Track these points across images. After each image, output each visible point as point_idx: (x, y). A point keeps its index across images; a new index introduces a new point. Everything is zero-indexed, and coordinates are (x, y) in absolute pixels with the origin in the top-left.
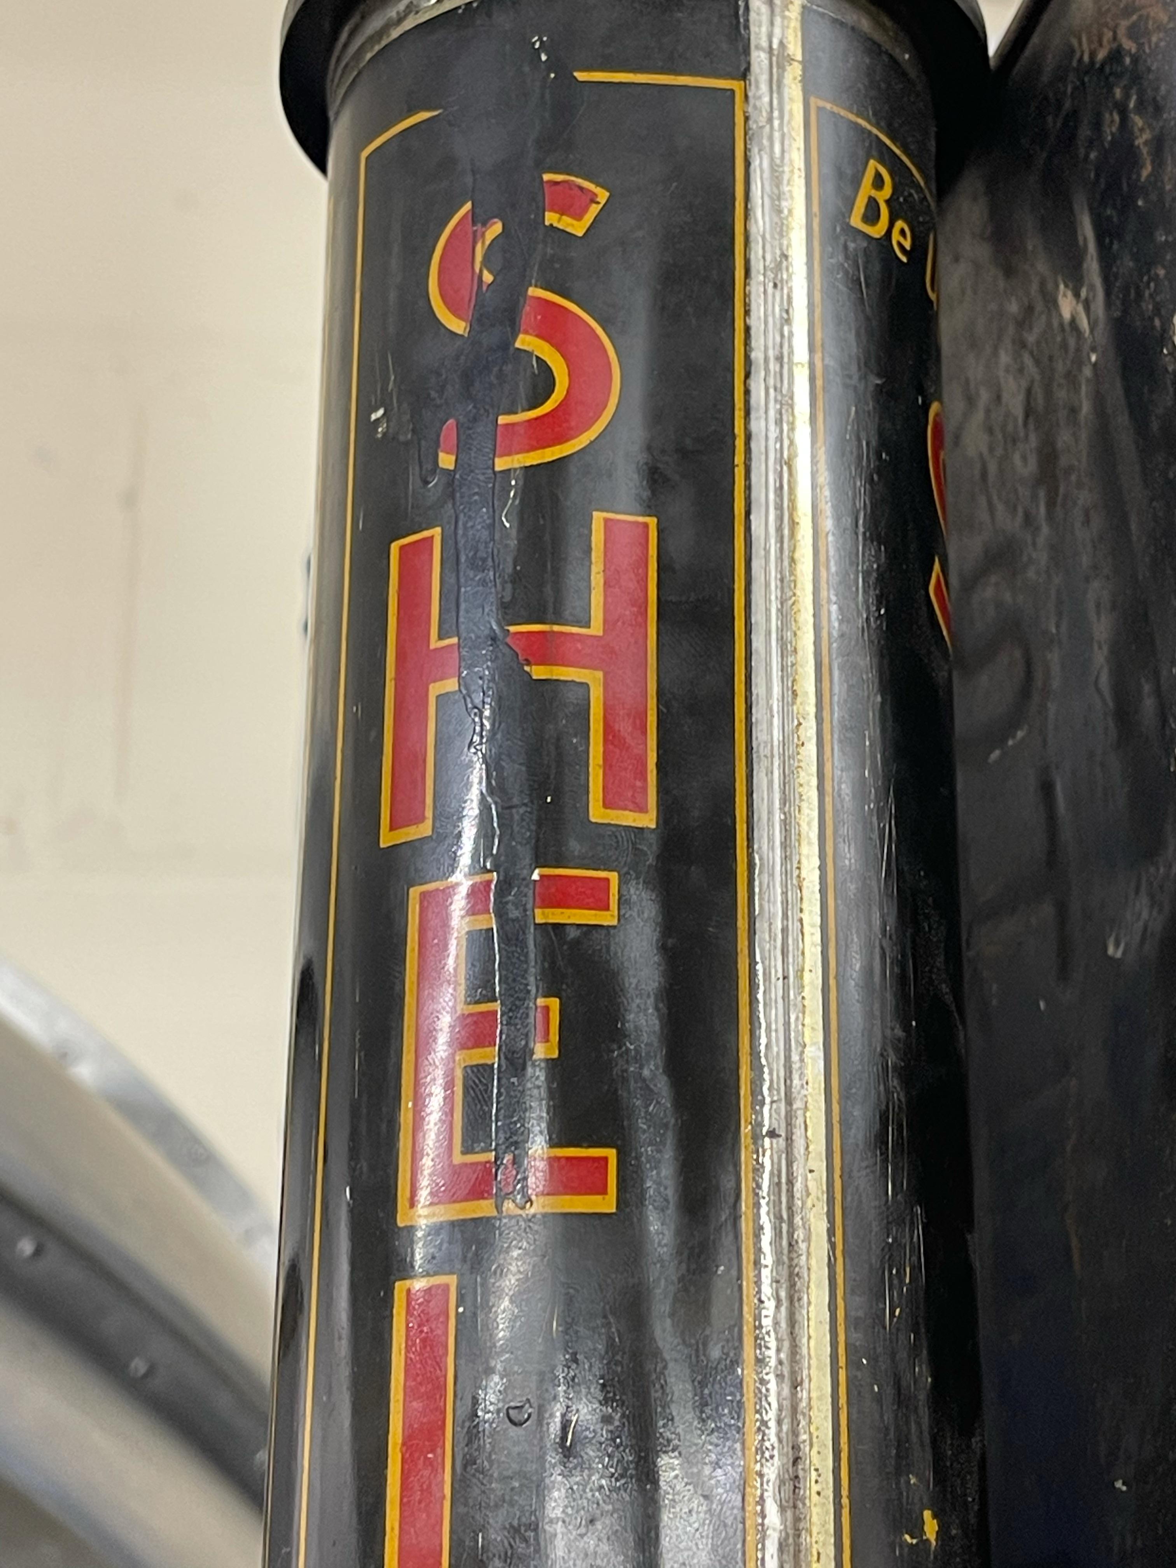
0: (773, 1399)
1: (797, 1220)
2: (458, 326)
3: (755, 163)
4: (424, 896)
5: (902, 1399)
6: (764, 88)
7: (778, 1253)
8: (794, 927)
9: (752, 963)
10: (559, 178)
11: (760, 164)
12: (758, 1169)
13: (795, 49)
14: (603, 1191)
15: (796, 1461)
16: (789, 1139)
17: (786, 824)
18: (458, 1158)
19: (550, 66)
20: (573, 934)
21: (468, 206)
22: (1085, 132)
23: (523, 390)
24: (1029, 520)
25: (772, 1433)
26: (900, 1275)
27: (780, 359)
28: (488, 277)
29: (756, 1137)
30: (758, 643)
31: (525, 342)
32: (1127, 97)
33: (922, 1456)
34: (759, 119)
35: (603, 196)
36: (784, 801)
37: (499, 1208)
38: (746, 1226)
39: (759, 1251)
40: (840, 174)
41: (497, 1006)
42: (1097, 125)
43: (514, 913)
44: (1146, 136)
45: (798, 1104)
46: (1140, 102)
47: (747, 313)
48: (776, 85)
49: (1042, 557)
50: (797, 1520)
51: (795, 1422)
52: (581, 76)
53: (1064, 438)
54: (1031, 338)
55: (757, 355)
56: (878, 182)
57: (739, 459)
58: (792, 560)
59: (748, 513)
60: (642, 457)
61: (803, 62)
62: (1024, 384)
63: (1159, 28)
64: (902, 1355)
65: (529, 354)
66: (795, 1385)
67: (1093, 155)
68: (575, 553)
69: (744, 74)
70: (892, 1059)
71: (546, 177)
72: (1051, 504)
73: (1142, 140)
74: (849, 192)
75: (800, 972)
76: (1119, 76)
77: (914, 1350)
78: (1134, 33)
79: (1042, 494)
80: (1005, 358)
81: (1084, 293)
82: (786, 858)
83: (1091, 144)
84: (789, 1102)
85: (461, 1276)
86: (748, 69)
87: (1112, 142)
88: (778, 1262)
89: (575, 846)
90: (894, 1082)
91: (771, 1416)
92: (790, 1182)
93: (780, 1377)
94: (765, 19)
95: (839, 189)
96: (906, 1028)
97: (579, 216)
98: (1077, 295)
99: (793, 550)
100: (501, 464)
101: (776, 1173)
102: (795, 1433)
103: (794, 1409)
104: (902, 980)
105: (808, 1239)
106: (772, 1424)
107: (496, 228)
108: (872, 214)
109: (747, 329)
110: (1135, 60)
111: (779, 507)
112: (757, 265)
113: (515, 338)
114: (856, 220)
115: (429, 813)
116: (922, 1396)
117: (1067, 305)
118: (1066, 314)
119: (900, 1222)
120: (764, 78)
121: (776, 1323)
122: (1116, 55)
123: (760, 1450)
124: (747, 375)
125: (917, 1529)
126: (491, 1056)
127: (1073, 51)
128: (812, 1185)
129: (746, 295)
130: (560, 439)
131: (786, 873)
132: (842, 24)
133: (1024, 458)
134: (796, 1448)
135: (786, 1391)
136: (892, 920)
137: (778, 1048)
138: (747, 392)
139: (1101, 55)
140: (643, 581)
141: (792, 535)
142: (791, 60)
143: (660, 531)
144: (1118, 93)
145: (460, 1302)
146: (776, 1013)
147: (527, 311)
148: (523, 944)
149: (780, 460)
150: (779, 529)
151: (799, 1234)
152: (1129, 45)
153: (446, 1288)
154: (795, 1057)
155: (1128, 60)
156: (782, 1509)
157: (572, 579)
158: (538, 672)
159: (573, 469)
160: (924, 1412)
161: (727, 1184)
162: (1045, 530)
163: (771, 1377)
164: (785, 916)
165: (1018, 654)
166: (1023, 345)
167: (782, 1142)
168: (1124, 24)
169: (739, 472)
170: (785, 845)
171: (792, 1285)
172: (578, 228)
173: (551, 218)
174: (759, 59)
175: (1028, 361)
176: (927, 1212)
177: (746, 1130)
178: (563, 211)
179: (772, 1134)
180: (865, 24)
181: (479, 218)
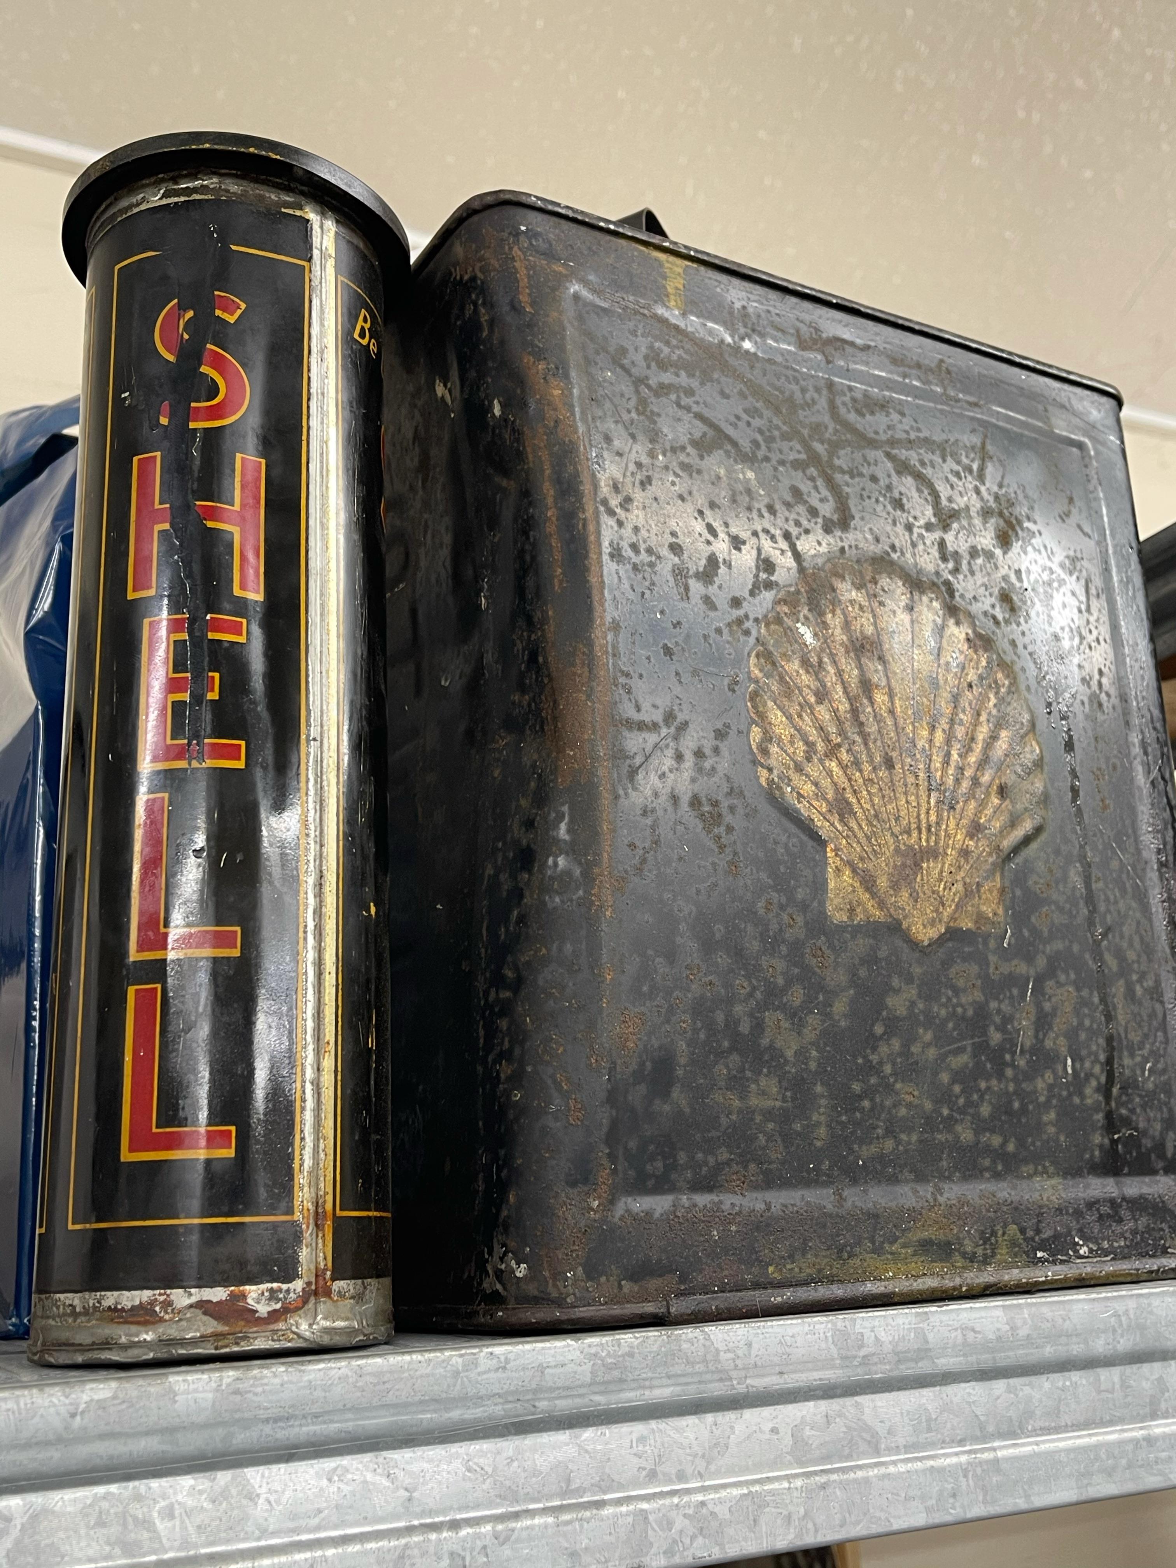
0: (312, 850)
1: (324, 777)
2: (171, 358)
3: (314, 302)
4: (151, 623)
5: (365, 858)
6: (318, 268)
7: (316, 790)
8: (325, 650)
9: (307, 665)
10: (223, 294)
11: (316, 302)
12: (308, 754)
13: (332, 251)
14: (239, 759)
15: (321, 877)
16: (321, 742)
17: (322, 605)
18: (169, 742)
19: (218, 240)
20: (226, 645)
21: (176, 301)
22: (455, 311)
23: (204, 393)
24: (412, 488)
25: (312, 864)
26: (365, 804)
27: (323, 394)
28: (186, 336)
29: (308, 741)
30: (311, 522)
31: (204, 369)
32: (478, 299)
33: (371, 881)
34: (315, 282)
35: (243, 306)
36: (322, 595)
37: (190, 764)
38: (303, 778)
39: (308, 789)
40: (350, 313)
41: (189, 675)
42: (462, 308)
43: (197, 634)
44: (486, 317)
45: (325, 728)
46: (484, 303)
47: (309, 371)
48: (323, 267)
49: (418, 505)
50: (321, 902)
51: (321, 861)
52: (233, 247)
53: (434, 452)
54: (420, 403)
55: (313, 391)
56: (365, 320)
57: (304, 437)
58: (327, 487)
59: (308, 463)
60: (259, 431)
61: (336, 259)
62: (415, 424)
63: (495, 270)
64: (365, 837)
65: (207, 375)
66: (322, 846)
67: (459, 323)
68: (227, 471)
69: (310, 260)
70: (364, 713)
71: (216, 293)
72: (424, 481)
73: (484, 318)
74: (353, 321)
75: (327, 672)
76: (475, 288)
77: (369, 836)
78: (482, 270)
79: (420, 476)
80: (404, 411)
81: (449, 385)
82: (322, 620)
83: (458, 318)
84: (322, 726)
85: (170, 794)
86: (311, 257)
87: (470, 318)
88: (316, 794)
89: (227, 606)
90: (364, 723)
91: (311, 858)
92: (322, 761)
93: (316, 842)
94: (319, 235)
95: (349, 321)
96: (370, 701)
97: (232, 314)
98: (445, 386)
99: (327, 482)
100: (192, 425)
101: (316, 757)
102: (321, 865)
103: (321, 855)
104: (368, 679)
105: (328, 786)
106: (312, 862)
107: (190, 314)
108: (362, 335)
109: (309, 378)
110: (483, 283)
111: (321, 462)
112: (314, 349)
113: (200, 366)
114: (356, 336)
115: (154, 584)
116: (372, 856)
117: (440, 390)
118: (439, 394)
119: (365, 783)
120: (318, 263)
121: (315, 820)
122: (474, 279)
123: (306, 872)
124: (309, 399)
125: (368, 910)
126: (186, 697)
127: (451, 274)
128: (331, 762)
129: (309, 363)
130: (220, 417)
131: (321, 627)
132: (352, 243)
133: (412, 460)
134: (321, 872)
135: (318, 848)
136: (365, 653)
137: (318, 703)
138: (308, 407)
139: (466, 277)
140: (259, 488)
141: (327, 475)
142: (330, 256)
143: (267, 466)
144: (473, 296)
145: (170, 804)
146: (317, 688)
147: (206, 357)
148: (202, 649)
149: (322, 441)
150: (321, 472)
151: (325, 783)
152: (479, 275)
153: (163, 799)
154: (325, 707)
155: (479, 282)
156: (315, 896)
157: (226, 483)
158: (210, 524)
159: (227, 432)
160: (372, 862)
161: (294, 760)
162: (421, 493)
163: (312, 842)
164: (321, 646)
165: (402, 549)
166: (415, 406)
167: (318, 743)
168: (479, 265)
169: (304, 443)
170: (322, 615)
171: (321, 804)
172: (232, 319)
173: (218, 313)
174: (316, 253)
175: (417, 413)
176: (375, 780)
177: (303, 737)
178: (224, 310)
179: (314, 739)
180: (361, 245)
181: (182, 307)
